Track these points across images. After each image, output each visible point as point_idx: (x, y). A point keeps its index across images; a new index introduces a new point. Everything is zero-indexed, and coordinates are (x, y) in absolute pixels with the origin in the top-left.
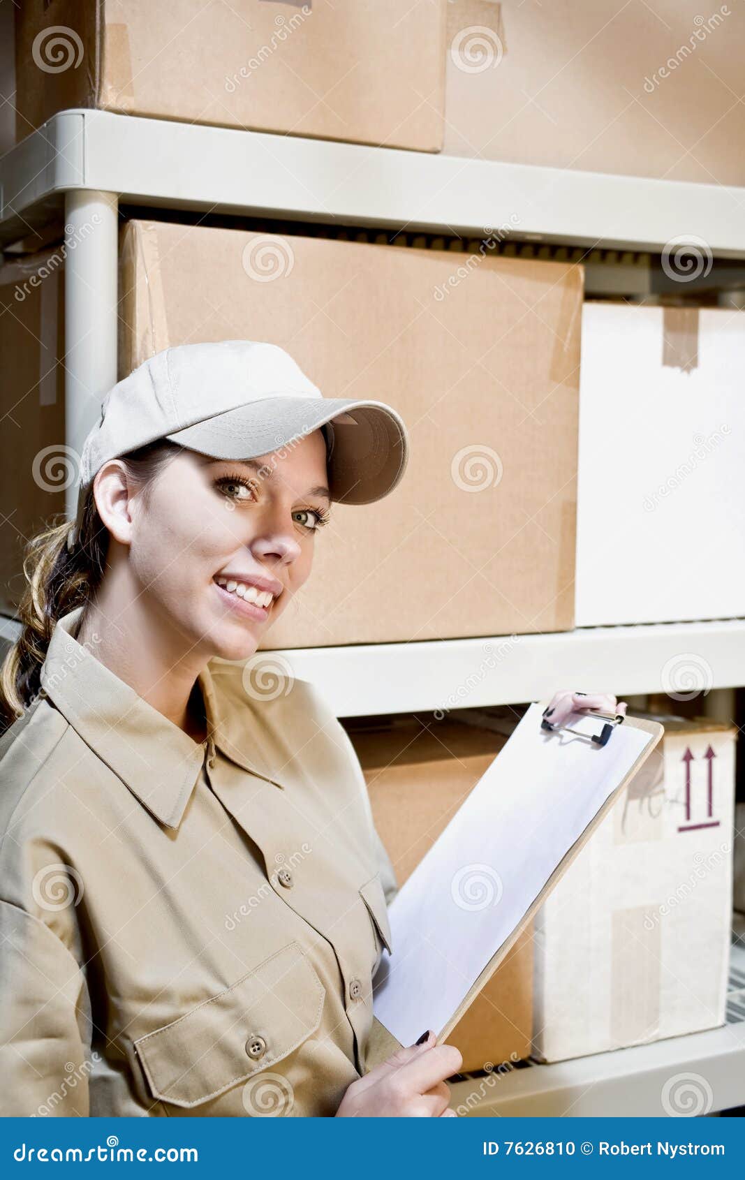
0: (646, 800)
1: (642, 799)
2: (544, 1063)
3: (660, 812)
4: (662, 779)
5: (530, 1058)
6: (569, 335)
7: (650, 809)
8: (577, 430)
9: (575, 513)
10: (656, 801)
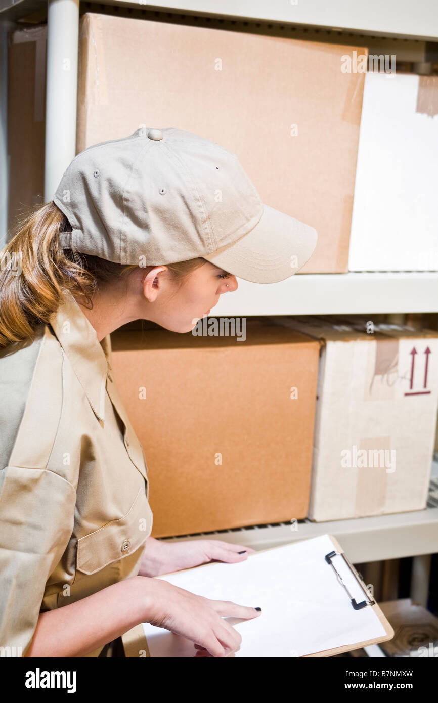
0: (386, 376)
1: (383, 376)
2: (313, 521)
3: (394, 383)
4: (396, 364)
5: (307, 519)
6: (356, 92)
7: (388, 381)
8: (357, 152)
9: (352, 203)
10: (392, 377)
